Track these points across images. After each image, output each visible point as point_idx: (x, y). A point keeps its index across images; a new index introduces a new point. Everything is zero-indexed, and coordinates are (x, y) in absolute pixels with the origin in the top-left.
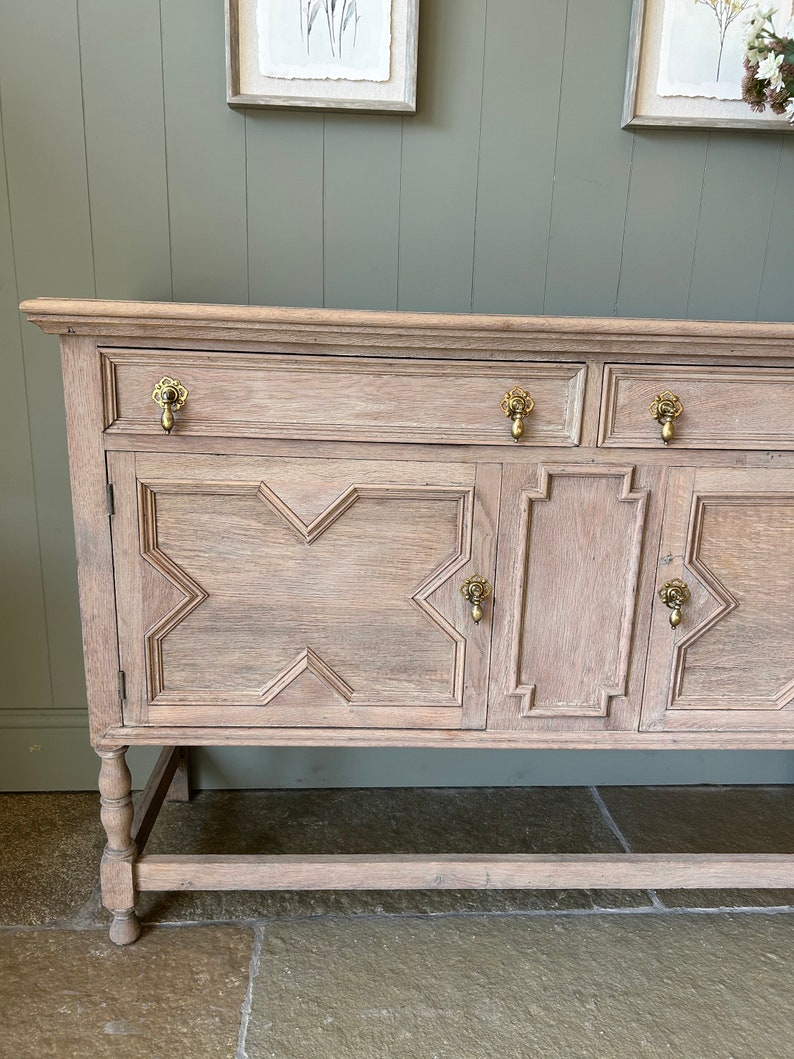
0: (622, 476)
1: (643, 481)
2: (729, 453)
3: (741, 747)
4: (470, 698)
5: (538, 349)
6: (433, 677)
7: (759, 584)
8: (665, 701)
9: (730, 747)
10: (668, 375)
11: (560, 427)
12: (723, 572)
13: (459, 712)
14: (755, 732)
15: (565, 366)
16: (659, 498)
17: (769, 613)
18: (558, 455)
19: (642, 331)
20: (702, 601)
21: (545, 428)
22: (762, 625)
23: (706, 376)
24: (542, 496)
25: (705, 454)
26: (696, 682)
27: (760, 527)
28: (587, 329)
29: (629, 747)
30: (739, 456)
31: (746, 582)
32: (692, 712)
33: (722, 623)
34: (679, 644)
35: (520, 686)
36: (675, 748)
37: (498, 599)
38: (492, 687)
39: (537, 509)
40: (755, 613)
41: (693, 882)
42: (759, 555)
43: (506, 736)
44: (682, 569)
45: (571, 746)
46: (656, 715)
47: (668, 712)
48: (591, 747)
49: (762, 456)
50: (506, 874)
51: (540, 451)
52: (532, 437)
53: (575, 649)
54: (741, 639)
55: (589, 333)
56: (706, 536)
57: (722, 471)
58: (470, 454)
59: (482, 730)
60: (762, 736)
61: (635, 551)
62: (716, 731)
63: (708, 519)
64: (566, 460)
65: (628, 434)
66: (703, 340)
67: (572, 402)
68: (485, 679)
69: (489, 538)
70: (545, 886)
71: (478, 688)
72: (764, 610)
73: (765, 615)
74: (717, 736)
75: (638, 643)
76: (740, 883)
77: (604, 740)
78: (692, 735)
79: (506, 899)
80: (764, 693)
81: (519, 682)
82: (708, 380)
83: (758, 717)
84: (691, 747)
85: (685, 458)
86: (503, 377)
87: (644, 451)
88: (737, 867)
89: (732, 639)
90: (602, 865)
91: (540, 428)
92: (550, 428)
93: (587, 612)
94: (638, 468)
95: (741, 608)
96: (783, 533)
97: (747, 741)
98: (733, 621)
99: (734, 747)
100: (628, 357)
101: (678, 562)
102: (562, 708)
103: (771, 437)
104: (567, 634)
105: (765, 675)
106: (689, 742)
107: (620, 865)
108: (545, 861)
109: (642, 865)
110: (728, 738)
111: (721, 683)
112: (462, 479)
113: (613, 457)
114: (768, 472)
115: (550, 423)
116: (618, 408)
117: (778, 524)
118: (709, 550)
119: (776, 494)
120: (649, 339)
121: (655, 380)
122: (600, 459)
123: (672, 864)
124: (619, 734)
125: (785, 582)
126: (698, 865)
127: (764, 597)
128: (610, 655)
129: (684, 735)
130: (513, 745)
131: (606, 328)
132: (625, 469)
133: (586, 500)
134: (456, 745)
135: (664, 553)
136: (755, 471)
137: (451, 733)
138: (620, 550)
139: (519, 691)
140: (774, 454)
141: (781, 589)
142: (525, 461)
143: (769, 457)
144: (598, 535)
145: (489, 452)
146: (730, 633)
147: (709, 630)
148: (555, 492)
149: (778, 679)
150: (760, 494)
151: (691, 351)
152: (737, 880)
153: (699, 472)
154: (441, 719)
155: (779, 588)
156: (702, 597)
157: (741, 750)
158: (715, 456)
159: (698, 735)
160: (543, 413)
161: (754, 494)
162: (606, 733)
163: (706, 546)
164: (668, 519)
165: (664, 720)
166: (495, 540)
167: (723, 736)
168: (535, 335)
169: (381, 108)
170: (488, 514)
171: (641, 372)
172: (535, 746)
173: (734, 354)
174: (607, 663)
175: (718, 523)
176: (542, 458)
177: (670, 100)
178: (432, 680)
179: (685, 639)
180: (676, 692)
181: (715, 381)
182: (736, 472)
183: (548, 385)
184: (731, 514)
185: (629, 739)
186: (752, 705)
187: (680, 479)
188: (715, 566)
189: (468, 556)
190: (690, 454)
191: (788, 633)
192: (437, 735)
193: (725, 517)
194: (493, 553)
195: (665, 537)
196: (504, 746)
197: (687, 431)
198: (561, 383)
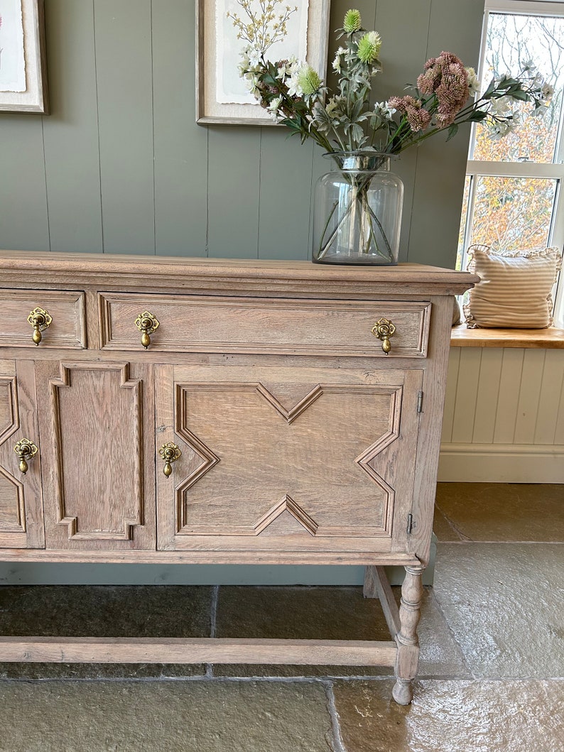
0: (119, 371)
1: (137, 374)
2: (196, 355)
3: (228, 562)
4: (31, 526)
5: (44, 281)
6: (4, 511)
7: (233, 446)
8: (173, 529)
9: (220, 563)
10: (144, 301)
11: (73, 336)
12: (206, 437)
13: (24, 536)
14: (240, 551)
15: (68, 293)
16: (149, 386)
17: (243, 467)
18: (73, 355)
19: (110, 270)
20: (191, 458)
21: (62, 336)
22: (238, 475)
23: (171, 301)
24: (62, 384)
25: (178, 355)
26: (196, 515)
27: (228, 406)
28: (70, 268)
29: (147, 562)
30: (203, 357)
31: (224, 445)
32: (194, 537)
33: (209, 473)
34: (178, 488)
35: (65, 518)
36: (180, 562)
37: (43, 457)
38: (46, 519)
39: (63, 393)
40: (232, 467)
41: (213, 659)
42: (231, 426)
43: (60, 554)
44: (173, 435)
45: (104, 561)
46: (168, 539)
47: (176, 537)
48: (119, 561)
49: (220, 357)
50: (77, 653)
51: (60, 352)
52: (53, 342)
53: (102, 492)
54: (226, 485)
55: (75, 271)
56: (190, 412)
57: (192, 367)
58: (9, 353)
59: (43, 549)
60: (245, 554)
61: (136, 423)
62: (213, 551)
63: (189, 401)
64: (79, 358)
65: (123, 340)
66: (157, 277)
67: (78, 318)
68: (40, 512)
69: (31, 413)
70: (105, 661)
71: (36, 519)
72: (239, 464)
73: (241, 468)
74: (212, 554)
75: (147, 488)
76: (247, 659)
77: (128, 556)
78: (195, 554)
79: (100, 669)
80: (247, 523)
81: (63, 515)
82: (174, 304)
83: (242, 541)
84: (192, 562)
85: (164, 358)
86: (26, 300)
87: (136, 353)
88: (243, 648)
89: (218, 485)
90: (145, 646)
91: (59, 336)
92: (66, 336)
93: (109, 466)
94: (132, 364)
95: (222, 463)
96: (245, 410)
97: (234, 558)
98: (217, 472)
99: (222, 562)
100: (114, 287)
101: (170, 430)
102: (98, 534)
103: (225, 344)
104: (97, 481)
105: (246, 510)
106: (190, 558)
107: (159, 646)
108: (103, 643)
109: (174, 646)
110: (220, 555)
111: (215, 516)
112: (6, 371)
113: (113, 357)
114: (226, 368)
115: (65, 332)
116: (113, 323)
117: (241, 405)
118: (194, 422)
119: (234, 384)
120: (118, 276)
121: (136, 303)
122: (104, 358)
123: (196, 646)
124: (142, 553)
125: (252, 445)
126: (215, 646)
127: (238, 455)
128: (129, 496)
129: (188, 553)
130: (62, 560)
131: (84, 268)
132: (120, 366)
133: (98, 386)
134: (20, 560)
135: (159, 424)
136: (215, 368)
137: (19, 551)
138: (127, 422)
139: (63, 522)
140: (228, 356)
141: (249, 449)
142: (49, 359)
143: (225, 358)
144: (109, 411)
145: (22, 352)
146: (217, 481)
147: (200, 478)
148: (74, 381)
149: (256, 513)
150: (221, 383)
151: (154, 284)
152: (245, 657)
153: (176, 368)
154: (12, 541)
155: (247, 449)
156: (190, 454)
157: (228, 565)
158: (186, 357)
159: (199, 554)
160: (60, 326)
161: (217, 384)
162: (132, 552)
163: (190, 419)
164: (158, 401)
165: (174, 543)
166: (35, 414)
167: (217, 554)
168: (36, 272)
169: (19, 110)
170: (28, 395)
171: (124, 298)
172: (78, 561)
173: (185, 286)
174: (127, 502)
175: (197, 404)
176: (62, 357)
177: (227, 106)
178: (4, 513)
179: (181, 485)
180: (181, 522)
181: (179, 305)
182: (202, 368)
183: (60, 306)
184: (205, 397)
185: (149, 556)
186: (237, 532)
187: (163, 373)
188: (199, 433)
189: (17, 425)
190: (168, 355)
191: (258, 481)
192: (9, 552)
193: (202, 399)
194: (36, 423)
195: (158, 413)
196: (56, 560)
197: (164, 339)
198: (70, 305)
